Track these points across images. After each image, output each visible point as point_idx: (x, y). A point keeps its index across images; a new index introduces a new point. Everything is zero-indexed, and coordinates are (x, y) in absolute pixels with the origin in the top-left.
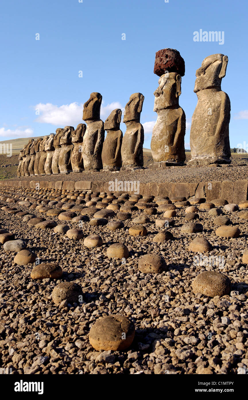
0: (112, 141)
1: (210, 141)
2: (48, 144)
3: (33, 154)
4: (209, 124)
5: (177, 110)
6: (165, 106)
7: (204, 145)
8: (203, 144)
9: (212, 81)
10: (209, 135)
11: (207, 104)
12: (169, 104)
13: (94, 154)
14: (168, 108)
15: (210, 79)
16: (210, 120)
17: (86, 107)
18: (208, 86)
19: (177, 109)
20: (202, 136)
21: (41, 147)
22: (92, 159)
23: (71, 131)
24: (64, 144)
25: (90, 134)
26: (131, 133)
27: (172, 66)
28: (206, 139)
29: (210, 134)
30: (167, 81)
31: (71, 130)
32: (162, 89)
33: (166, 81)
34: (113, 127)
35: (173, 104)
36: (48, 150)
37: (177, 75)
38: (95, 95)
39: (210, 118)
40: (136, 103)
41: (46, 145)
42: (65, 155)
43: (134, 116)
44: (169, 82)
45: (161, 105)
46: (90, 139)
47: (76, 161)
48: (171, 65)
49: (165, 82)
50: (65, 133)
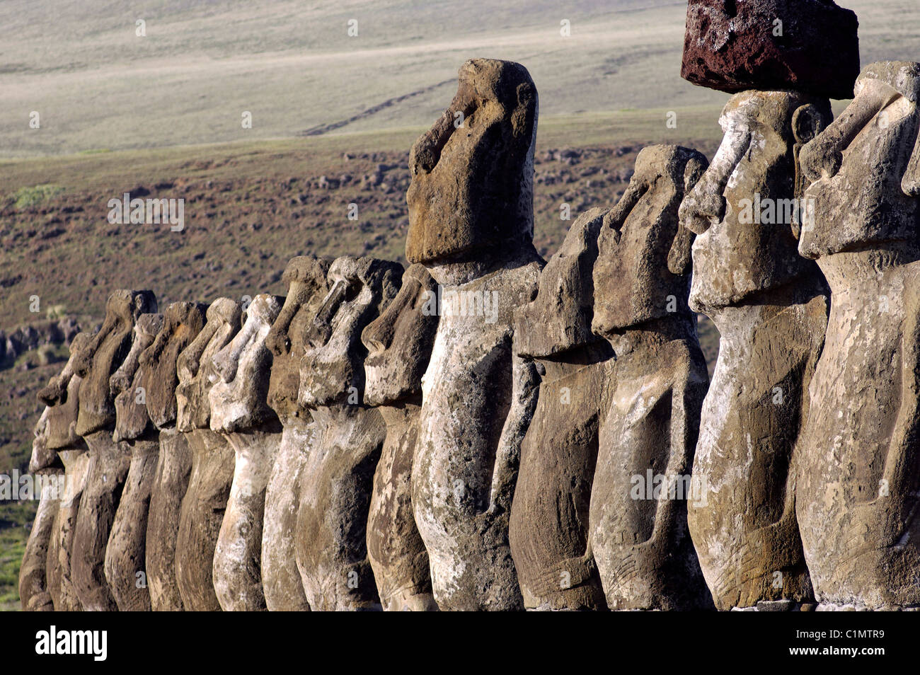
0: (560, 439)
1: (858, 528)
2: (231, 379)
3: (140, 437)
4: (850, 442)
5: (800, 308)
6: (734, 292)
7: (838, 548)
8: (831, 542)
9: (863, 214)
10: (851, 500)
11: (851, 331)
12: (756, 277)
13: (492, 508)
14: (749, 299)
15: (856, 204)
16: (857, 417)
17: (428, 169)
18: (849, 239)
19: (805, 302)
20: (824, 499)
21: (188, 392)
22: (475, 544)
23: (377, 298)
24: (329, 402)
25: (456, 368)
26: (634, 406)
27: (759, 61)
28: (840, 515)
29: (855, 492)
30: (749, 138)
31: (376, 290)
32: (722, 185)
33: (743, 139)
34: (565, 341)
35: (776, 276)
36: (237, 428)
37: (797, 112)
38: (482, 86)
39: (855, 410)
40: (655, 218)
41: (220, 388)
42: (336, 489)
43: (645, 296)
44: (762, 144)
45: (716, 283)
46: (458, 398)
47: (397, 543)
48: (751, 60)
49: (738, 145)
50: (335, 310)
